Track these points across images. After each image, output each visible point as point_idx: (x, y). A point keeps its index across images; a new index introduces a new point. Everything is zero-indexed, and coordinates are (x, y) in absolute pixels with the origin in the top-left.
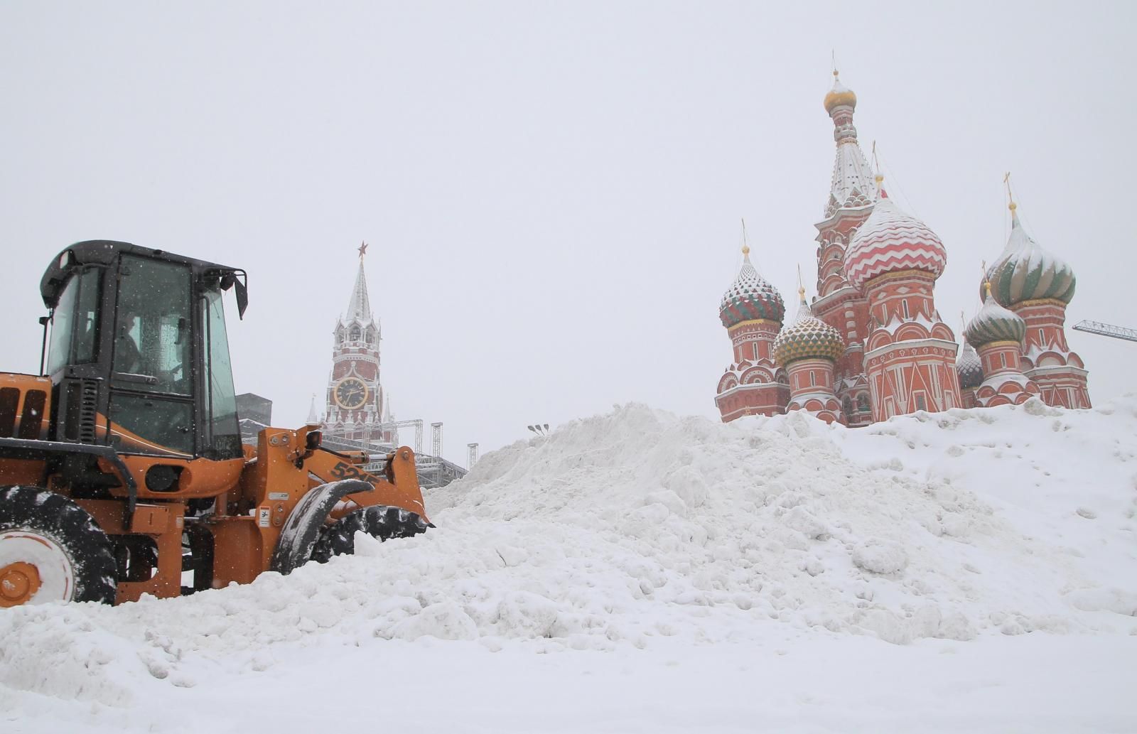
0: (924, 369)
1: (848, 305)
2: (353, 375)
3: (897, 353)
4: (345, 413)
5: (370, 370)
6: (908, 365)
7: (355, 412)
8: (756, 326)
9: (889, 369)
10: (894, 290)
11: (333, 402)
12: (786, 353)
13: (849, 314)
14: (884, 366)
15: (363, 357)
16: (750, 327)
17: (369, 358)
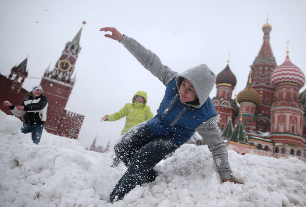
0: (296, 118)
1: (261, 89)
2: (67, 60)
3: (288, 109)
4: (60, 71)
5: (73, 61)
6: (291, 115)
7: (64, 73)
8: (228, 86)
9: (284, 114)
10: (289, 88)
11: (57, 66)
12: (241, 98)
13: (261, 92)
14: (282, 113)
15: (73, 56)
16: (227, 86)
17: (74, 57)
